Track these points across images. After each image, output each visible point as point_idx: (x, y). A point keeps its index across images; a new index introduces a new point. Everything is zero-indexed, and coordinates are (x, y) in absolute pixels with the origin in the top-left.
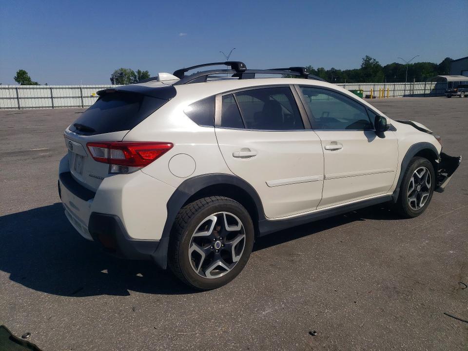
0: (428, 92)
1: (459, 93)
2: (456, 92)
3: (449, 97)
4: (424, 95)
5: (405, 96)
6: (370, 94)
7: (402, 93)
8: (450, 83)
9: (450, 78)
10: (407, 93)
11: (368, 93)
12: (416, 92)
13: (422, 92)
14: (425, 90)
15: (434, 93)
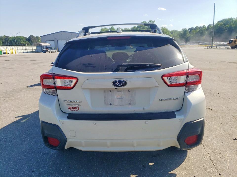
0: (34, 50)
1: (49, 51)
2: (47, 50)
3: (45, 52)
4: (33, 52)
5: (23, 53)
6: (6, 52)
7: (22, 51)
8: (43, 46)
9: (43, 44)
10: (24, 51)
11: (5, 52)
12: (29, 51)
13: (31, 51)
14: (32, 49)
15: (37, 51)
